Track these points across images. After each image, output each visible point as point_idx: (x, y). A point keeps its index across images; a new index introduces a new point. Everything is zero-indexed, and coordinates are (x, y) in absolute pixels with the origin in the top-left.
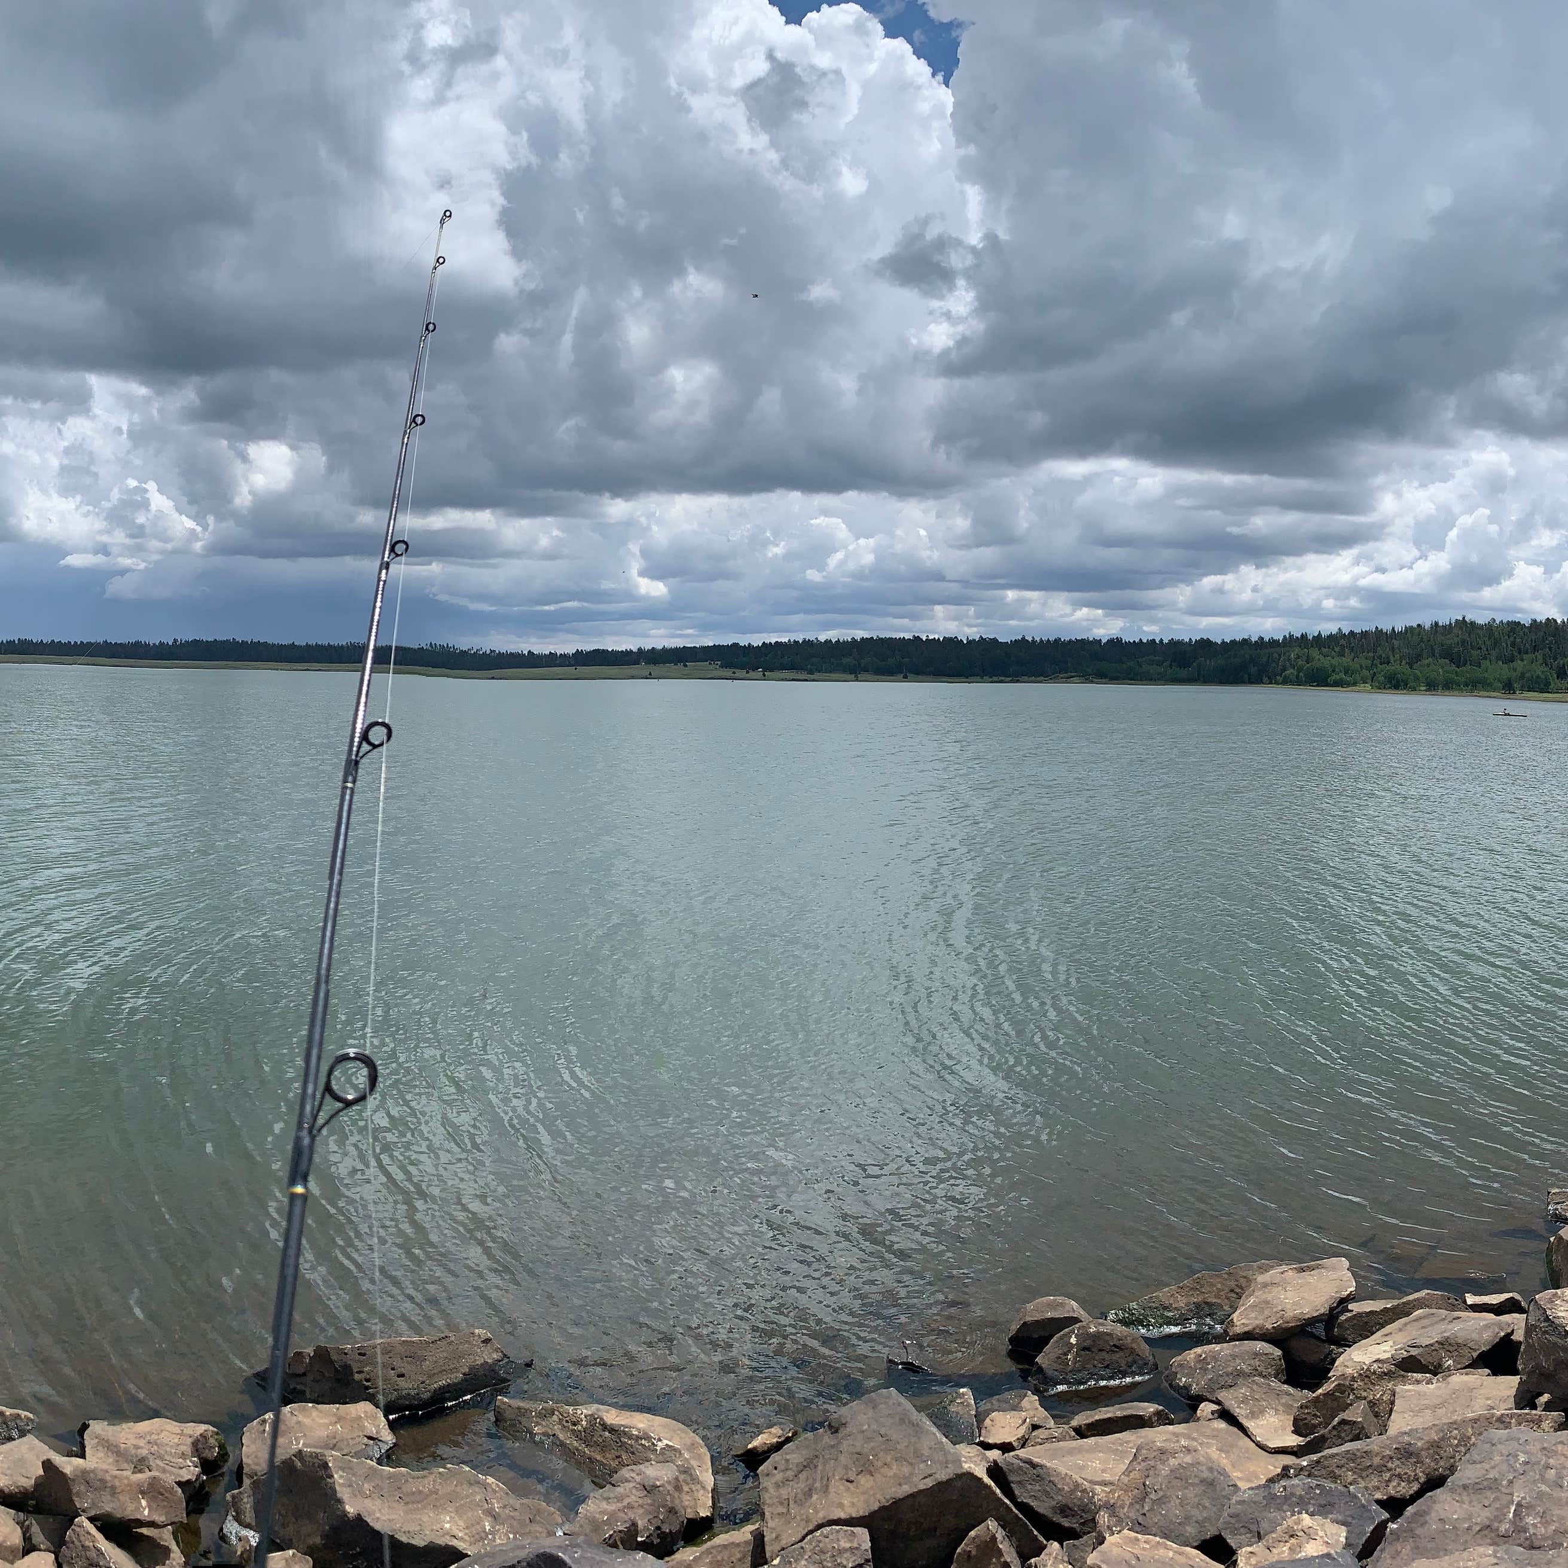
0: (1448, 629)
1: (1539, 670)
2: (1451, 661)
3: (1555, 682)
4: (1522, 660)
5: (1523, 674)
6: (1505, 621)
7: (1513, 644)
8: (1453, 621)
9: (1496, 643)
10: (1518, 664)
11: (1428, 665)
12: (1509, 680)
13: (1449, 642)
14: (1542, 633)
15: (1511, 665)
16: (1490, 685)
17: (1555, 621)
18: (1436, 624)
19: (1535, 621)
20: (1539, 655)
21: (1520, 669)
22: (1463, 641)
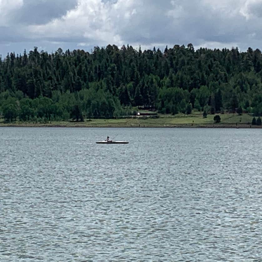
0: (22, 61)
1: (103, 96)
2: (25, 92)
3: (119, 108)
4: (88, 88)
5: (89, 102)
6: (71, 51)
7: (80, 73)
8: (28, 53)
9: (64, 73)
10: (84, 92)
11: (6, 97)
12: (77, 107)
13: (22, 73)
14: (104, 61)
15: (78, 93)
16: (60, 114)
17: (116, 47)
18: (13, 56)
19: (98, 48)
20: (103, 82)
21: (86, 97)
22: (36, 72)
